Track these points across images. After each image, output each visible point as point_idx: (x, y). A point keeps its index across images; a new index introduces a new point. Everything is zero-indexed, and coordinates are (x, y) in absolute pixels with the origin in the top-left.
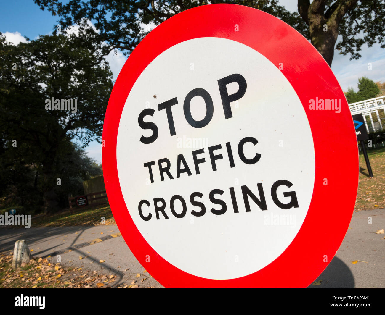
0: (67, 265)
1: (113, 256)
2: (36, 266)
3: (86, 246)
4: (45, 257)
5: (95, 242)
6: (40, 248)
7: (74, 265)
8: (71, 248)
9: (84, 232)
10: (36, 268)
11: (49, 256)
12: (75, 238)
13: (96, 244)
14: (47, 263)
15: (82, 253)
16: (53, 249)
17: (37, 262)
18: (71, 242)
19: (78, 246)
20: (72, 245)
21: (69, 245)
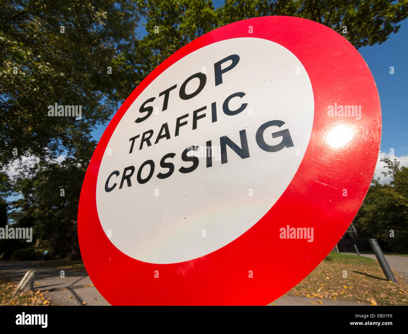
0: (56, 301)
1: (96, 300)
2: (31, 297)
3: (80, 288)
4: (43, 291)
5: (88, 286)
6: (45, 283)
7: (61, 302)
8: (68, 288)
9: (85, 278)
10: (29, 299)
11: (47, 291)
12: (76, 281)
13: (89, 288)
14: (41, 297)
15: (74, 293)
16: (54, 286)
17: (34, 294)
18: (72, 283)
19: (73, 287)
20: (71, 286)
21: (68, 285)
